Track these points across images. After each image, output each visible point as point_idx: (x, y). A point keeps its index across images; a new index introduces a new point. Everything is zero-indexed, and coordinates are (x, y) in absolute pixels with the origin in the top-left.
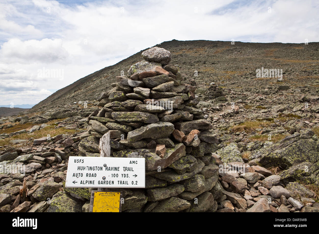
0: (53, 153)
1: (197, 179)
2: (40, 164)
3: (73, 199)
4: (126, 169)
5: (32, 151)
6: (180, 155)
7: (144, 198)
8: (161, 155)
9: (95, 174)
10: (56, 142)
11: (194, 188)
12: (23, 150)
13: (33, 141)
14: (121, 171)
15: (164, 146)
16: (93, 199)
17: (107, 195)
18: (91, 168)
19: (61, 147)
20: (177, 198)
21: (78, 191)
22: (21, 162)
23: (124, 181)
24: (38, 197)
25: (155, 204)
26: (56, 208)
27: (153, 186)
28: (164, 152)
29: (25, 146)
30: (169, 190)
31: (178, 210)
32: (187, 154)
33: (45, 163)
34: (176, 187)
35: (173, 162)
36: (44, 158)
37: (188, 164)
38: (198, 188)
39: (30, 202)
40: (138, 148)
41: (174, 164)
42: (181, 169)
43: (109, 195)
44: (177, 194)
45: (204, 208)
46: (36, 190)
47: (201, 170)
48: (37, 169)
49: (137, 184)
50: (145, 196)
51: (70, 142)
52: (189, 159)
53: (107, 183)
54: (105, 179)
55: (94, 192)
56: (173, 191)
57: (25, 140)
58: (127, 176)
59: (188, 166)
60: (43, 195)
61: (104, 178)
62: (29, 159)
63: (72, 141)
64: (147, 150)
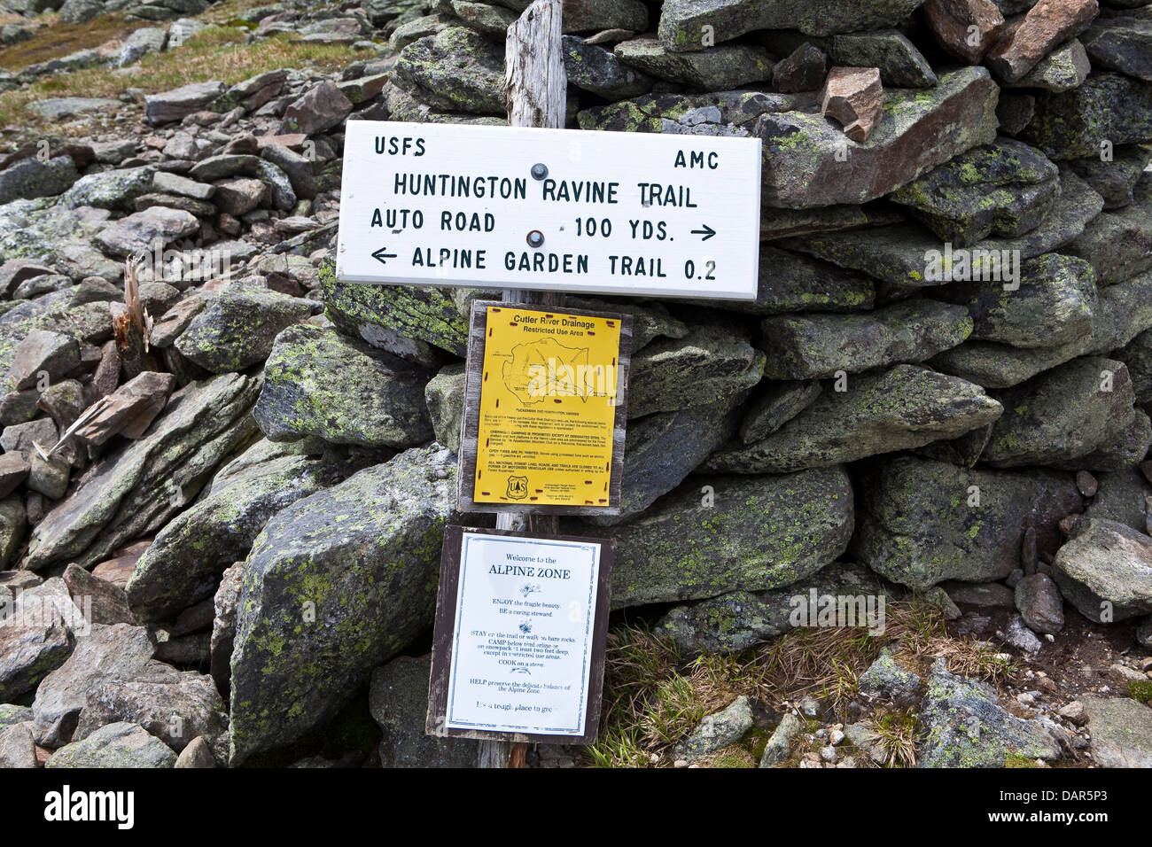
0: (249, 160)
1: (1052, 279)
2: (193, 213)
3: (374, 358)
4: (651, 193)
5: (143, 155)
6: (965, 136)
7: (749, 357)
8: (857, 122)
9: (487, 216)
10: (257, 108)
11: (1029, 322)
12: (98, 149)
13: (141, 108)
14: (628, 206)
15: (872, 76)
16: (483, 341)
17: (551, 327)
18: (463, 186)
19: (286, 130)
20: (925, 372)
21: (398, 309)
22: (97, 204)
23: (641, 261)
24: (203, 355)
25: (803, 397)
26: (298, 391)
27: (796, 301)
28: (871, 106)
29: (105, 130)
30: (883, 328)
31: (927, 432)
32: (1002, 134)
33: (212, 210)
34: (926, 314)
35: (919, 170)
36: (208, 186)
37: (1003, 192)
38: (1050, 328)
39: (169, 374)
40: (719, 89)
41: (925, 184)
42: (963, 215)
43: (564, 328)
44: (926, 354)
45: (1074, 436)
46: (187, 322)
47: (1077, 227)
48: (180, 241)
49: (713, 278)
50: (752, 349)
51: (333, 105)
52: (1012, 164)
53: (553, 267)
54: (540, 243)
55: (482, 309)
56: (909, 336)
57: (102, 103)
58: (662, 235)
59: (1005, 199)
60: (225, 347)
61: (536, 240)
62: (134, 191)
63: (342, 99)
64: (775, 99)
